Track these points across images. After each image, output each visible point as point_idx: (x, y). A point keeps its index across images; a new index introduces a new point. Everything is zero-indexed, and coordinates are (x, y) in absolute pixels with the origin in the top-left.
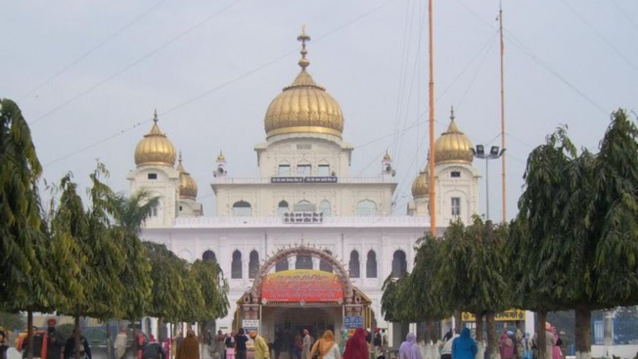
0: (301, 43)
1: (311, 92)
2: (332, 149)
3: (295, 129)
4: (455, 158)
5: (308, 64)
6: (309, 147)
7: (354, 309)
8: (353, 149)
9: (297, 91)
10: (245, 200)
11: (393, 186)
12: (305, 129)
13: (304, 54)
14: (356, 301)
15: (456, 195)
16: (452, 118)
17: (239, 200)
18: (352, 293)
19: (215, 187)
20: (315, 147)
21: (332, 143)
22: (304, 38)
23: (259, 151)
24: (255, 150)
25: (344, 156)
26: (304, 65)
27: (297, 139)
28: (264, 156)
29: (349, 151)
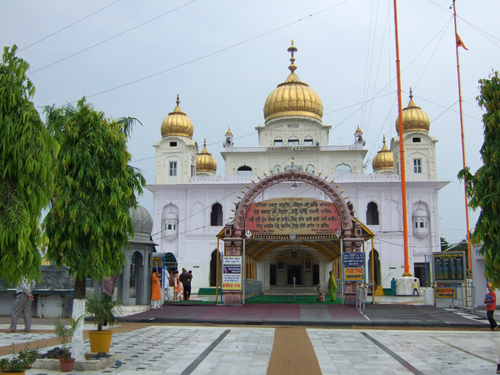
0: (290, 53)
1: (299, 86)
2: (314, 127)
3: (286, 113)
4: (416, 127)
5: (295, 68)
6: (297, 126)
7: (353, 243)
8: (330, 127)
9: (288, 87)
10: (248, 165)
11: (364, 153)
12: (294, 113)
13: (292, 61)
14: (356, 234)
15: (417, 156)
16: (411, 97)
17: (242, 165)
18: (351, 223)
19: (224, 155)
20: (301, 126)
21: (315, 123)
22: (292, 50)
23: (259, 129)
24: (256, 129)
25: (324, 132)
26: (292, 69)
27: (287, 120)
28: (263, 133)
29: (327, 128)
